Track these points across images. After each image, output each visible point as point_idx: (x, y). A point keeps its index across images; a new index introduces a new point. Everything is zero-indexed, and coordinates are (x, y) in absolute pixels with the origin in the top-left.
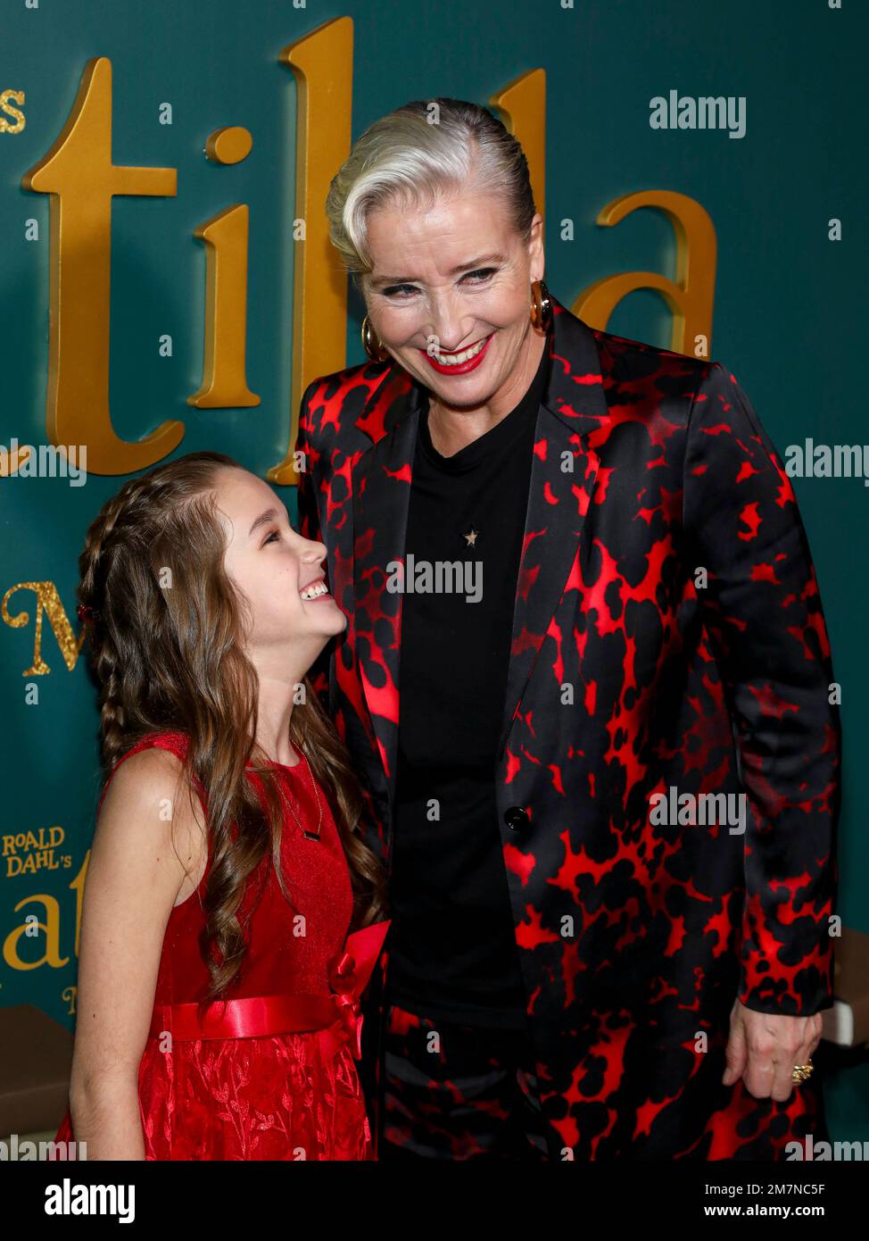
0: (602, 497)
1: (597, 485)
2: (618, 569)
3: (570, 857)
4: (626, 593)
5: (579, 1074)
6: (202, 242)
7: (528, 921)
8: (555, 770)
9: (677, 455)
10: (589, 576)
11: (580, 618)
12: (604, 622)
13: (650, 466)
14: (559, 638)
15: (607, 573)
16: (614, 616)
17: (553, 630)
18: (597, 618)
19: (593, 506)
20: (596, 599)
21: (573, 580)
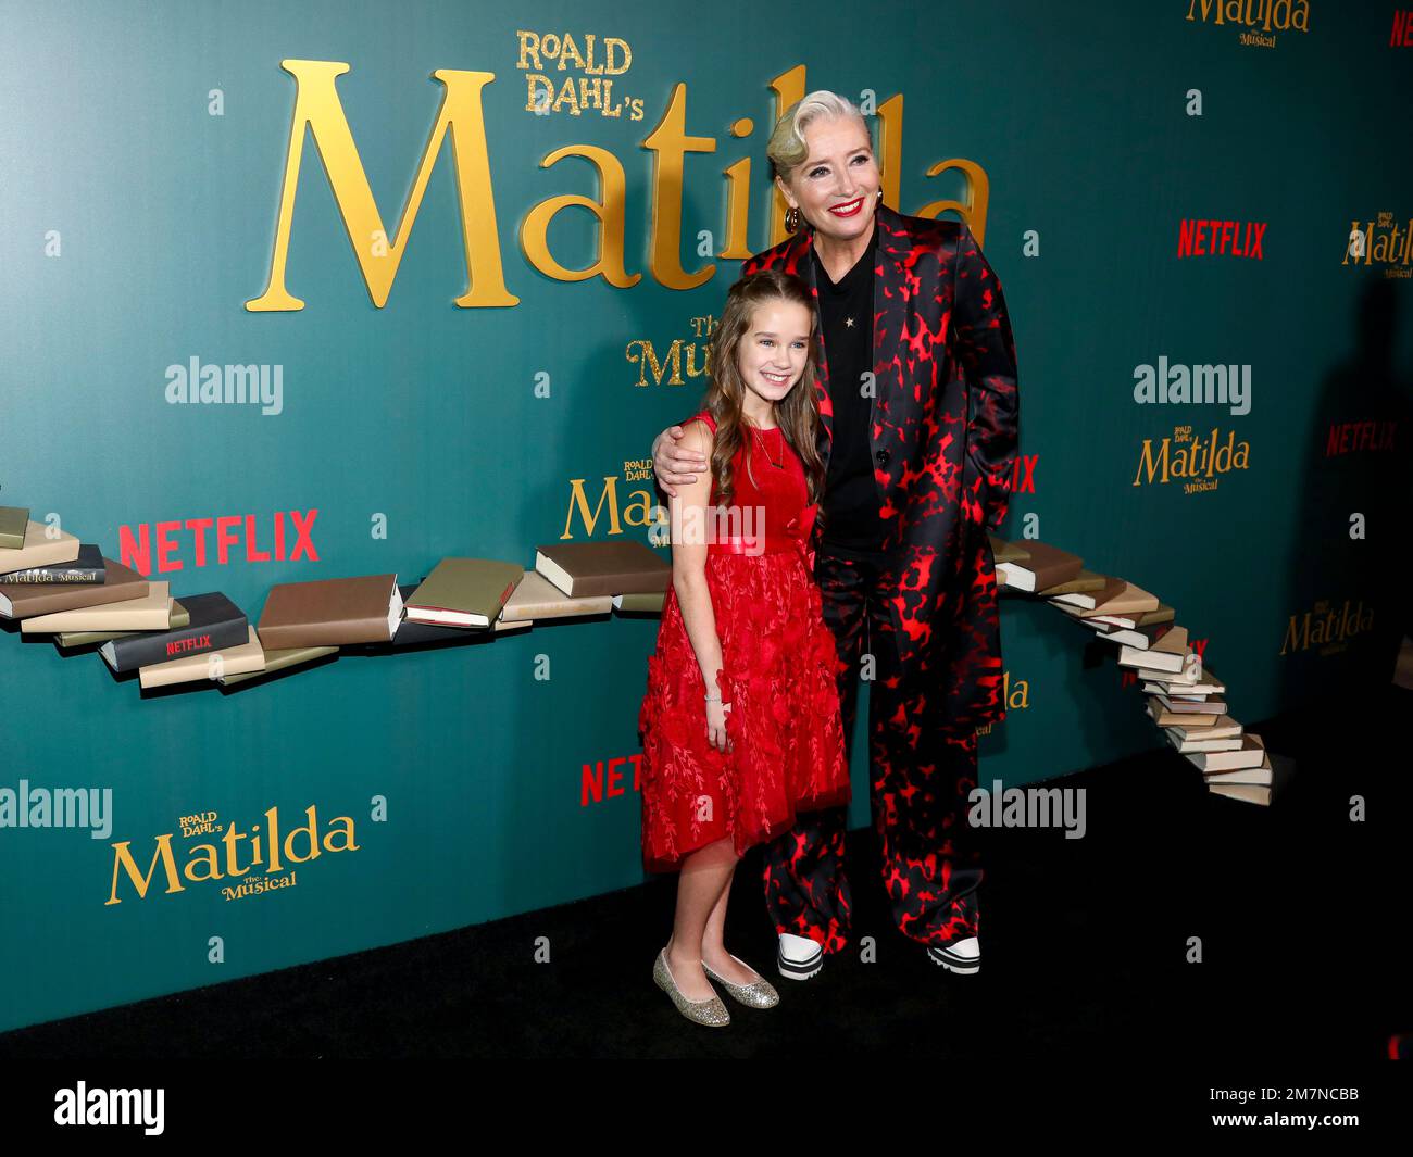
0: (916, 292)
1: (913, 286)
2: (928, 327)
3: (907, 472)
4: (932, 339)
5: (905, 576)
6: (727, 176)
7: (887, 505)
8: (901, 430)
9: (951, 268)
10: (912, 331)
11: (910, 353)
12: (923, 355)
13: (939, 274)
14: (900, 365)
15: (923, 329)
16: (927, 352)
17: (897, 361)
18: (919, 352)
19: (911, 297)
20: (917, 343)
21: (905, 334)
